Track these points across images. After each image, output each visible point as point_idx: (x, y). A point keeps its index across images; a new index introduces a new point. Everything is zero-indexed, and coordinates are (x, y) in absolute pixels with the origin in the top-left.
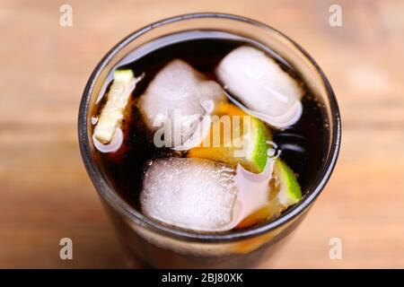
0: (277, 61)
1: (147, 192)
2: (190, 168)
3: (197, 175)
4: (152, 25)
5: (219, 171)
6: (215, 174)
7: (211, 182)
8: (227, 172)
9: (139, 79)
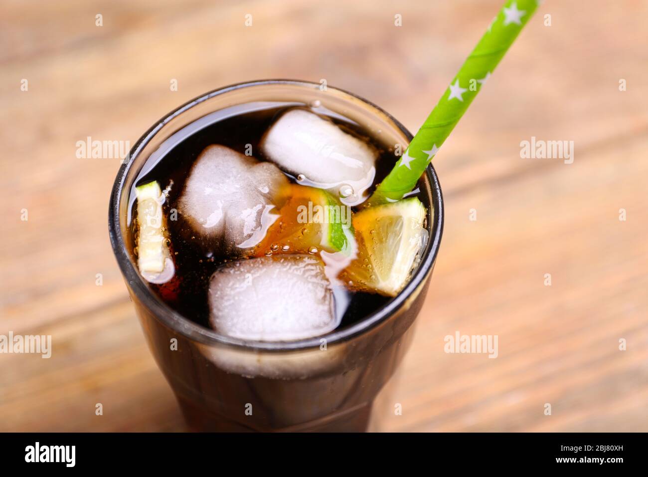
0: (336, 122)
1: (219, 310)
2: (265, 269)
3: (275, 276)
4: (162, 121)
5: (302, 265)
6: (297, 269)
7: (295, 279)
8: (312, 265)
9: (169, 189)
